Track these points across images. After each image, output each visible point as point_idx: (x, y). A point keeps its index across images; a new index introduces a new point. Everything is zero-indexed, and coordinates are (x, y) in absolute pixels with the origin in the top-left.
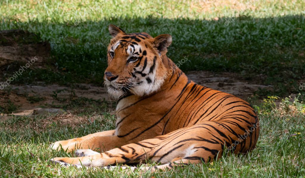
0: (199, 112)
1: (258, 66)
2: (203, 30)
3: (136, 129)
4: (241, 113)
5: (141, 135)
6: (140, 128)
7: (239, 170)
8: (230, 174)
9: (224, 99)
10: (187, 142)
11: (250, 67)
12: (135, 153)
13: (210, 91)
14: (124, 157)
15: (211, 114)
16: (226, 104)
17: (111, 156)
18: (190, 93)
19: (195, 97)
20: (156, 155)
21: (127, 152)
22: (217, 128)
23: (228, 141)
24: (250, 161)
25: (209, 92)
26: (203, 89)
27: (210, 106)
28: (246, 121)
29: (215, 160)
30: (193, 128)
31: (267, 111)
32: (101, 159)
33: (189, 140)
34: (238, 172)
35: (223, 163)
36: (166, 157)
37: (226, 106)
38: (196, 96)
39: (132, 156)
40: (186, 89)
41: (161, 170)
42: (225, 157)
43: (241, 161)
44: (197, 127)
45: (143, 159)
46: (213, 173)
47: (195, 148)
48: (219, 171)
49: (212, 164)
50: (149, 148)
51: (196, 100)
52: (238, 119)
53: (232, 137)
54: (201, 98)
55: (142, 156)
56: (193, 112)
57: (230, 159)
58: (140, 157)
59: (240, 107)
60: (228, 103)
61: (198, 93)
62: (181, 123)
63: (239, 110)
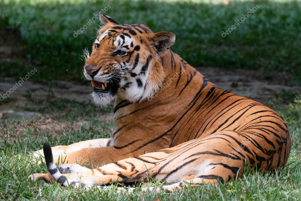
0: (217, 121)
1: (280, 62)
2: (209, 16)
3: (137, 141)
4: (269, 124)
5: (143, 148)
6: (141, 139)
7: (265, 192)
8: (254, 197)
9: (249, 107)
10: (201, 155)
11: (270, 63)
12: (135, 170)
13: (232, 96)
14: (120, 175)
15: (232, 125)
16: (252, 113)
17: (104, 174)
18: (205, 99)
19: (212, 104)
20: (162, 171)
21: (125, 168)
22: (239, 140)
23: (251, 156)
24: (278, 181)
25: (231, 98)
26: (223, 94)
27: (231, 115)
28: (275, 134)
29: (235, 180)
30: (209, 139)
31: (293, 118)
32: (93, 176)
33: (203, 153)
34: (265, 194)
35: (245, 183)
36: (174, 175)
37: (252, 116)
38: (214, 102)
39: (131, 174)
40: (200, 94)
41: (168, 191)
42: (247, 176)
43: (267, 181)
44: (214, 138)
45: (145, 177)
46: (233, 195)
47: (211, 164)
48: (240, 193)
49: (231, 184)
50: (152, 163)
51: (214, 106)
52: (265, 130)
53: (256, 152)
54: (220, 105)
55: (143, 173)
56: (209, 120)
57: (254, 178)
58: (141, 174)
59: (268, 117)
60: (254, 112)
61: (216, 98)
62: (192, 134)
63: (267, 120)
